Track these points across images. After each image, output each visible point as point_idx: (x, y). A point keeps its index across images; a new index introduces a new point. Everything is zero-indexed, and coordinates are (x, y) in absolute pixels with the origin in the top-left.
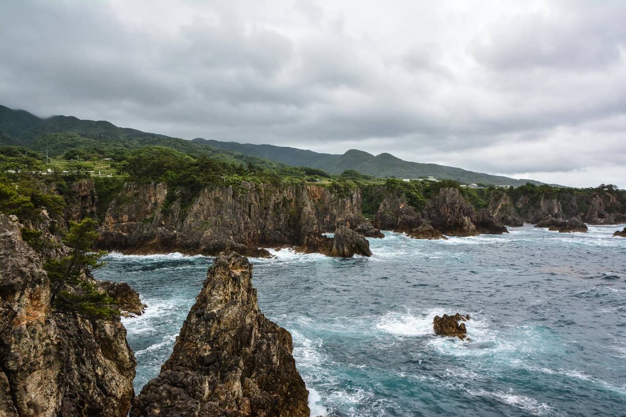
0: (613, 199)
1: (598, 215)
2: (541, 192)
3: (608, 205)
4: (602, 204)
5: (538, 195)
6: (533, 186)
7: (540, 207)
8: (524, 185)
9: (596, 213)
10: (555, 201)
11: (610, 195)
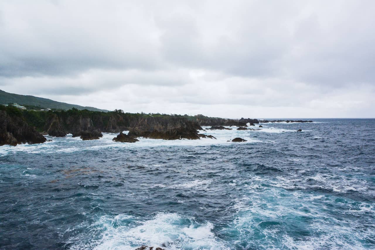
0: (121, 118)
1: (113, 128)
2: (80, 114)
3: (119, 121)
4: (116, 121)
5: (79, 116)
6: (76, 110)
7: (79, 124)
8: (71, 109)
9: (111, 126)
10: (89, 120)
11: (120, 116)
